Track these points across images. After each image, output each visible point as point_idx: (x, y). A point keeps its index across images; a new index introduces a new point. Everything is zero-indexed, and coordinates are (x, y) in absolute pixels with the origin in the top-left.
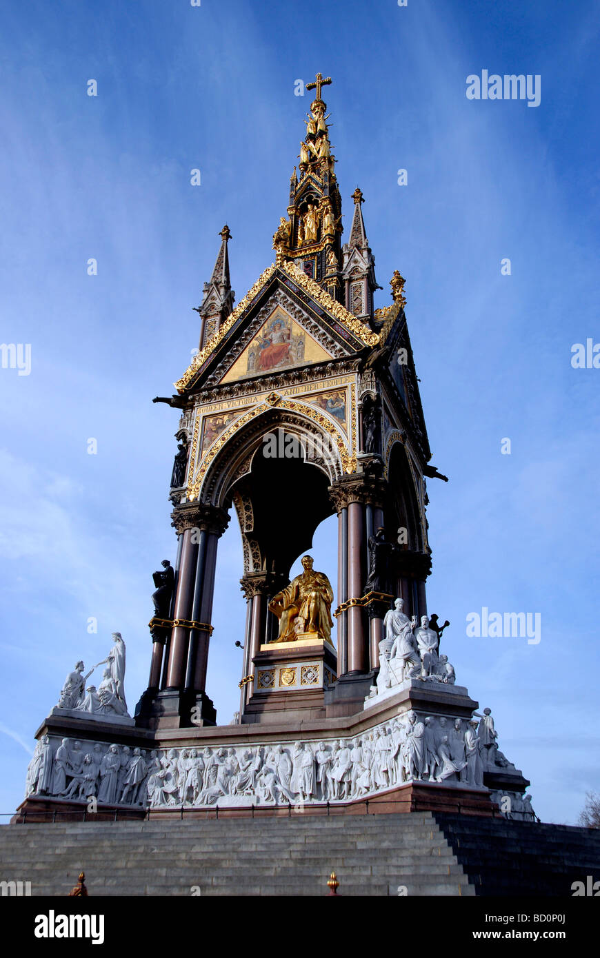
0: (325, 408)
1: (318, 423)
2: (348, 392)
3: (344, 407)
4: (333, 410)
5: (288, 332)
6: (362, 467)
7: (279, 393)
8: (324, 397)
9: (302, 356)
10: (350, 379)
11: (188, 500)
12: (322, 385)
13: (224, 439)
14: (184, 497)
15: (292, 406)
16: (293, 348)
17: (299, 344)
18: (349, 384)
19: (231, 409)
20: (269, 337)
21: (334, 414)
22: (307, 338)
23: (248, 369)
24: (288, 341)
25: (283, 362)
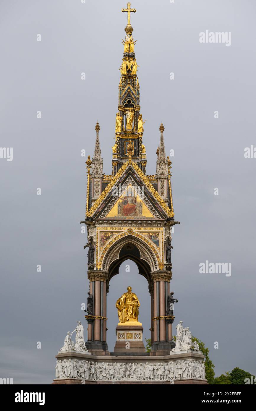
0: (151, 239)
1: (149, 246)
2: (160, 234)
3: (159, 240)
4: (154, 241)
5: (135, 199)
6: (166, 268)
7: (133, 228)
8: (151, 234)
9: (141, 213)
10: (161, 229)
11: (97, 269)
12: (150, 229)
13: (110, 244)
14: (95, 267)
15: (138, 236)
16: (137, 208)
17: (140, 207)
18: (161, 231)
19: (112, 231)
20: (127, 199)
21: (155, 242)
22: (143, 204)
23: (118, 213)
24: (135, 204)
25: (133, 214)
